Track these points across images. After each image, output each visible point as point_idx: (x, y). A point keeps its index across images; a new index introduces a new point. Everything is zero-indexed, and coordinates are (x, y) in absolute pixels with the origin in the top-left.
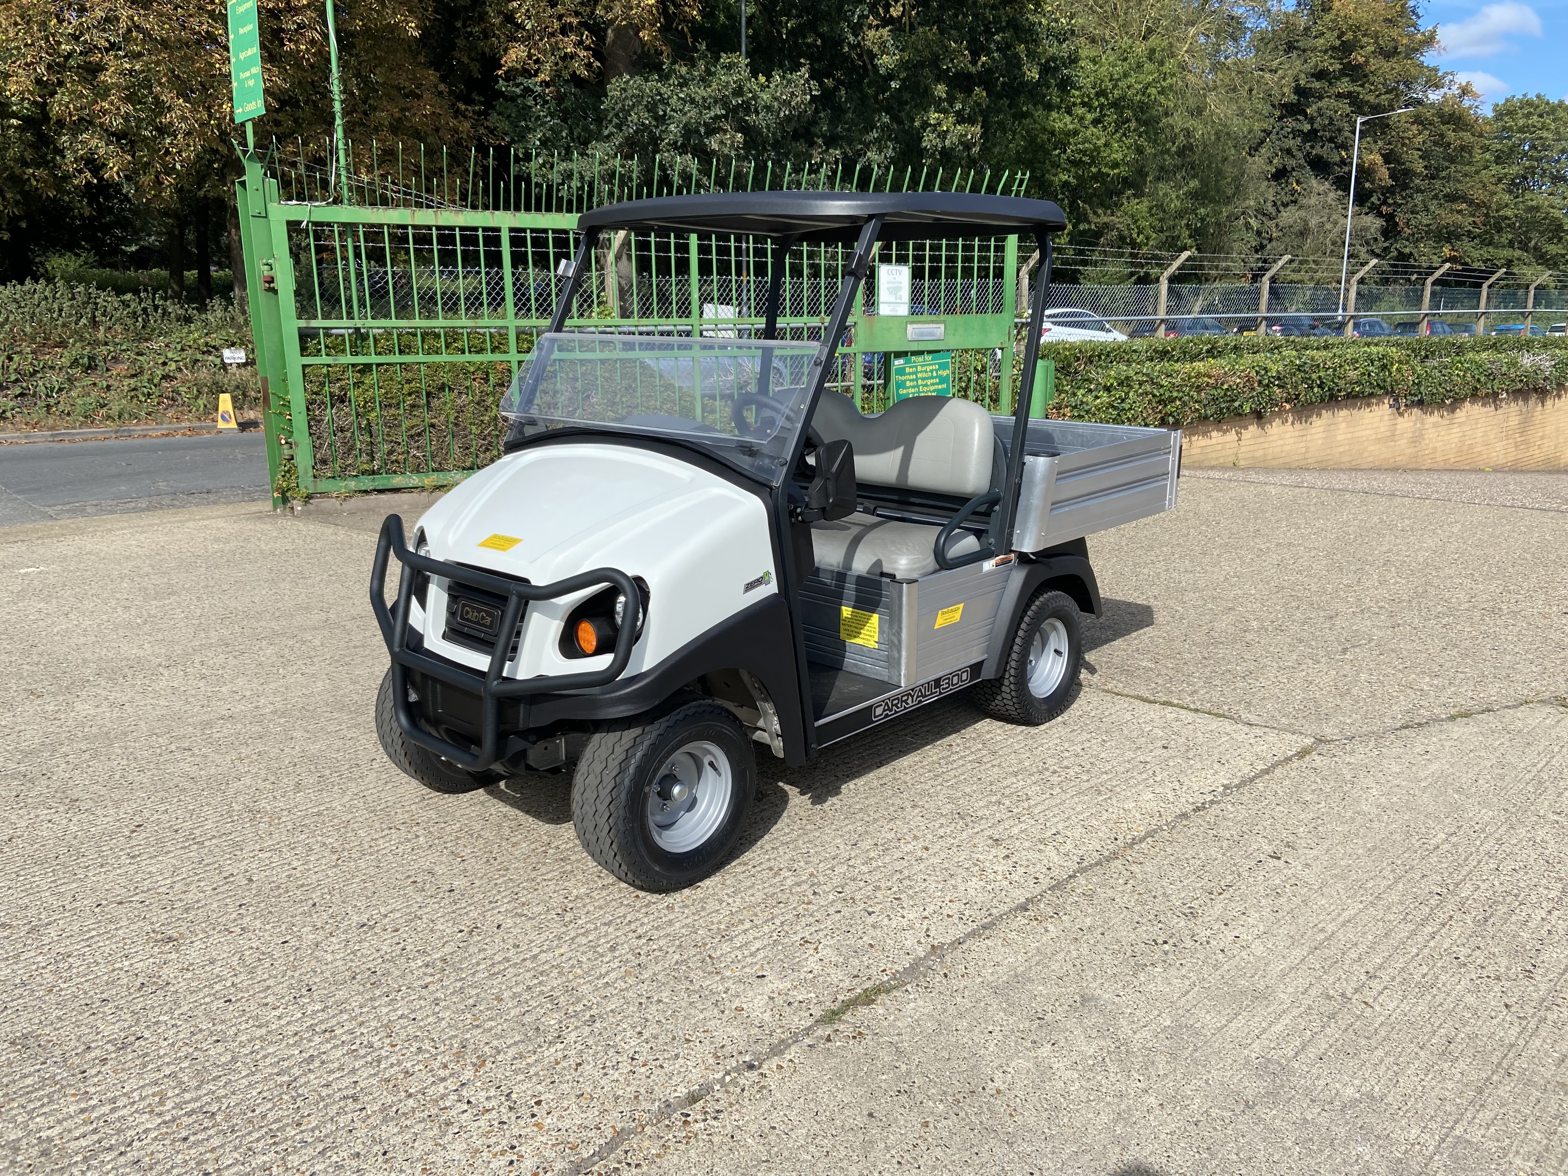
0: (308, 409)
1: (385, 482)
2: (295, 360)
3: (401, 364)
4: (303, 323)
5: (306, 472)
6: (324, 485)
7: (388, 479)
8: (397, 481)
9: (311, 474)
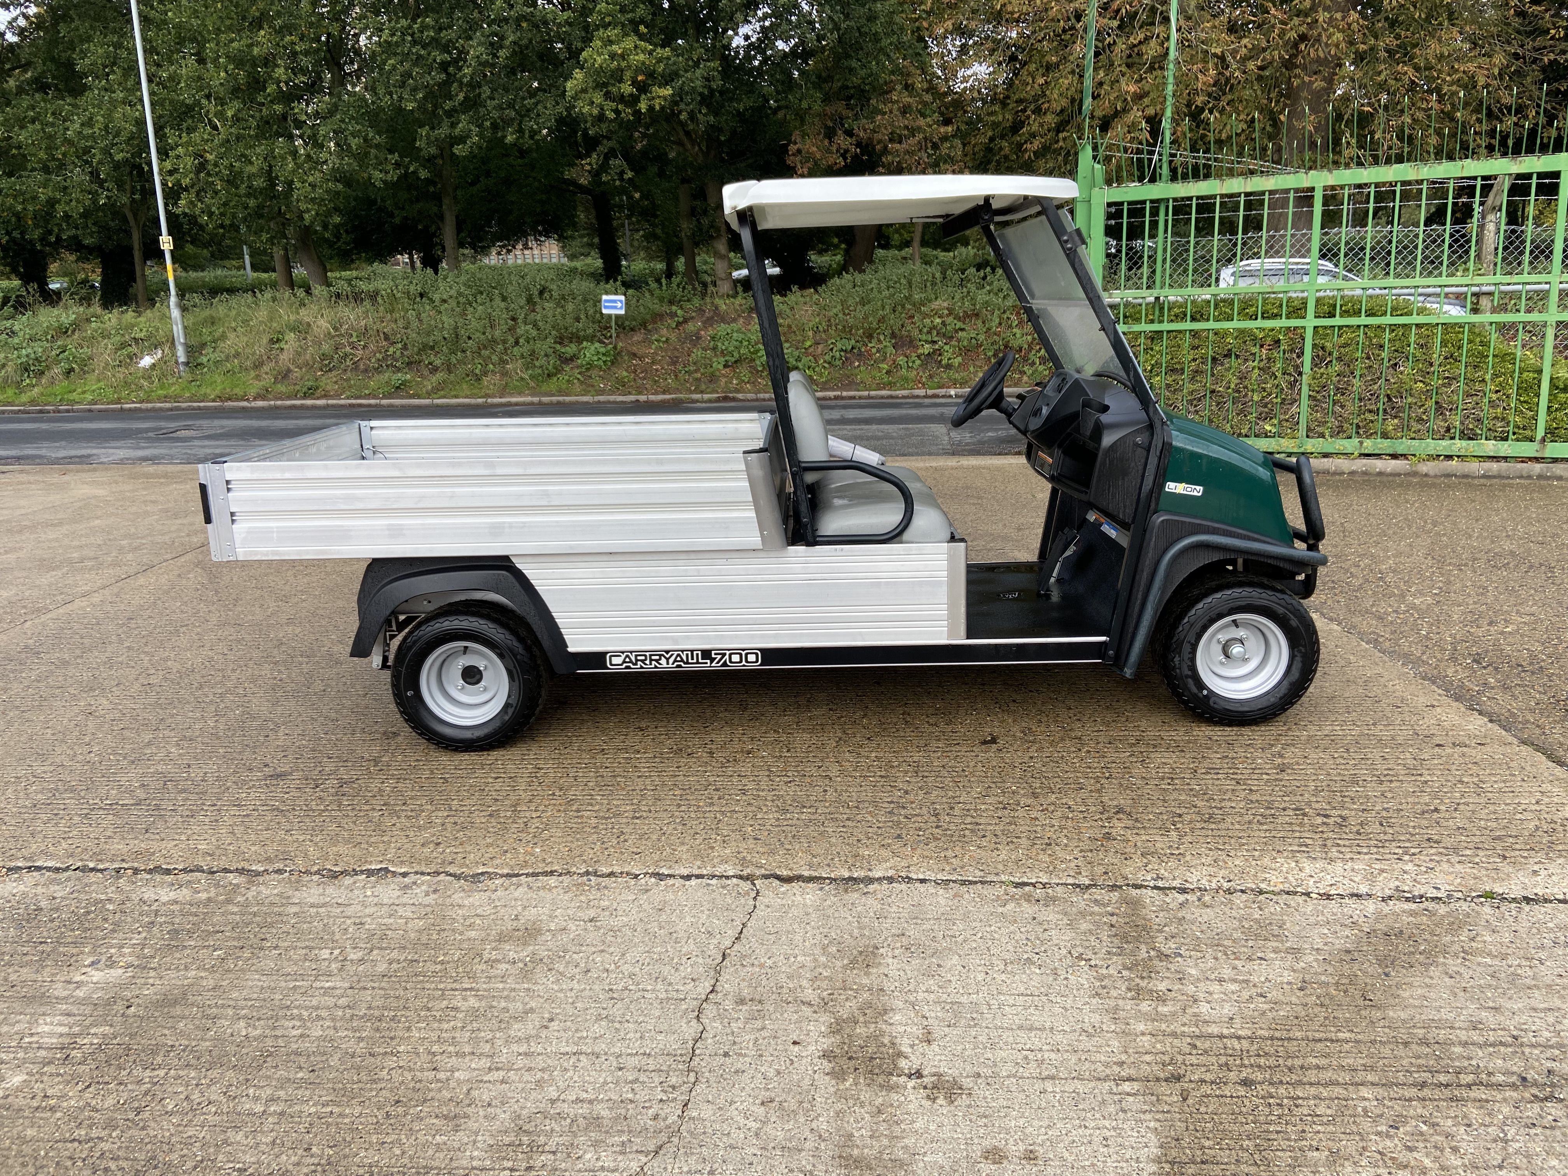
3: (1191, 331)
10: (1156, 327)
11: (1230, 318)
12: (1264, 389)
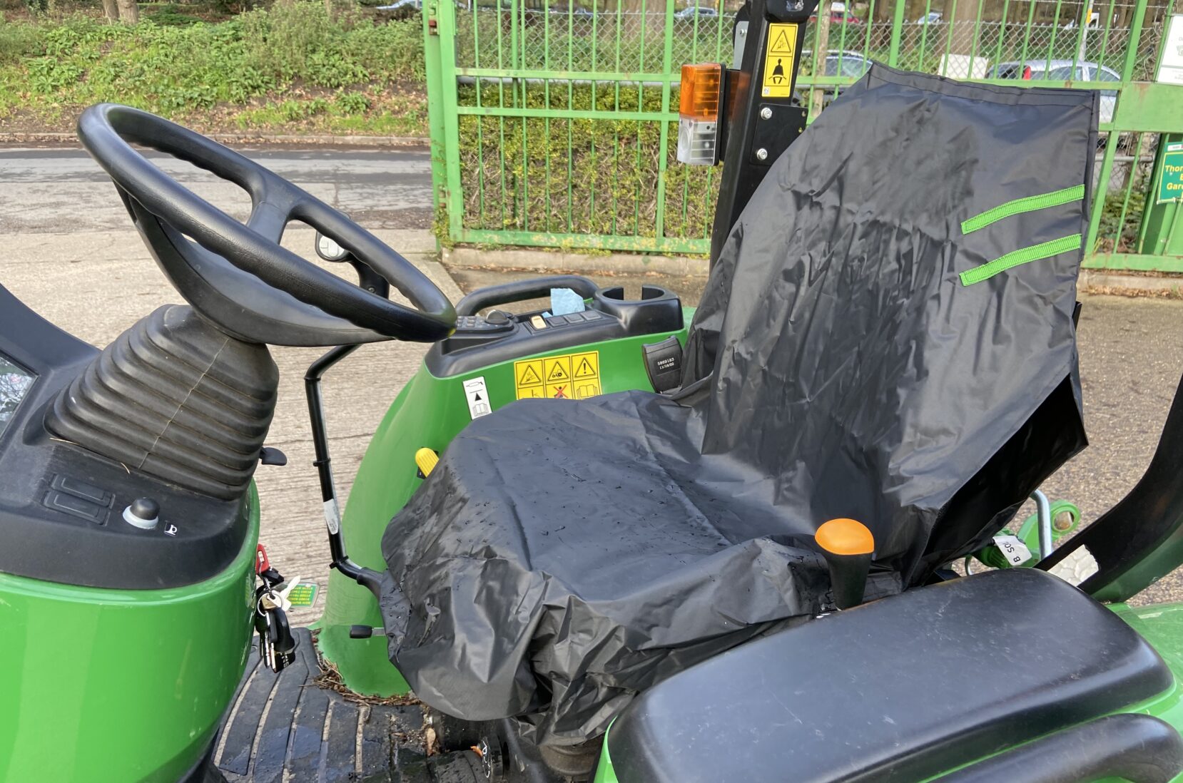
0: (461, 159)
1: (526, 239)
2: (453, 109)
3: (550, 118)
4: (460, 71)
5: (456, 222)
6: (471, 236)
7: (528, 236)
8: (537, 238)
9: (460, 222)
10: (514, 112)
11: (587, 107)
12: (624, 187)
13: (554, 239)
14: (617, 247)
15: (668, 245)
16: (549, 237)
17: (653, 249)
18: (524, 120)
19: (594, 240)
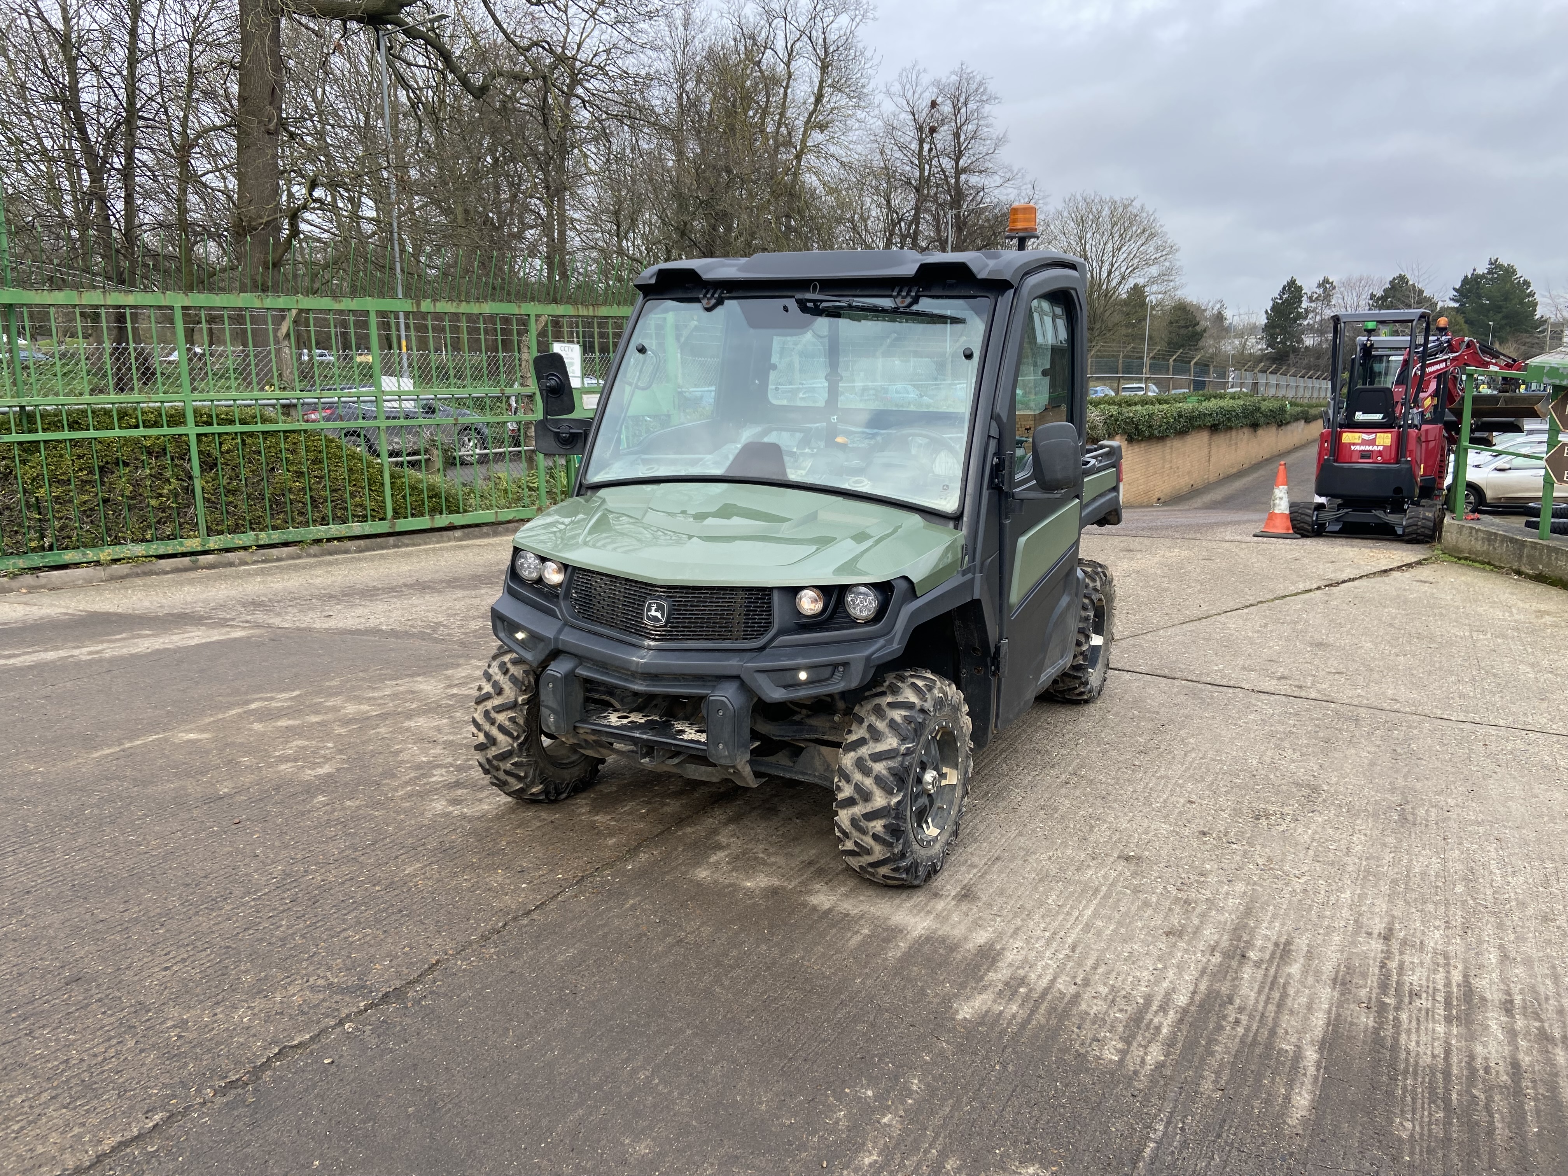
1: (57, 558)
7: (61, 555)
8: (69, 556)
10: (29, 437)
11: (111, 427)
12: (161, 495)
13: (91, 554)
14: (161, 552)
15: (214, 542)
16: (85, 554)
17: (199, 549)
18: (42, 444)
19: (135, 548)
